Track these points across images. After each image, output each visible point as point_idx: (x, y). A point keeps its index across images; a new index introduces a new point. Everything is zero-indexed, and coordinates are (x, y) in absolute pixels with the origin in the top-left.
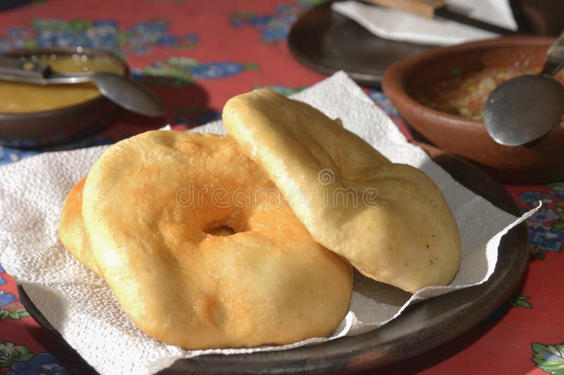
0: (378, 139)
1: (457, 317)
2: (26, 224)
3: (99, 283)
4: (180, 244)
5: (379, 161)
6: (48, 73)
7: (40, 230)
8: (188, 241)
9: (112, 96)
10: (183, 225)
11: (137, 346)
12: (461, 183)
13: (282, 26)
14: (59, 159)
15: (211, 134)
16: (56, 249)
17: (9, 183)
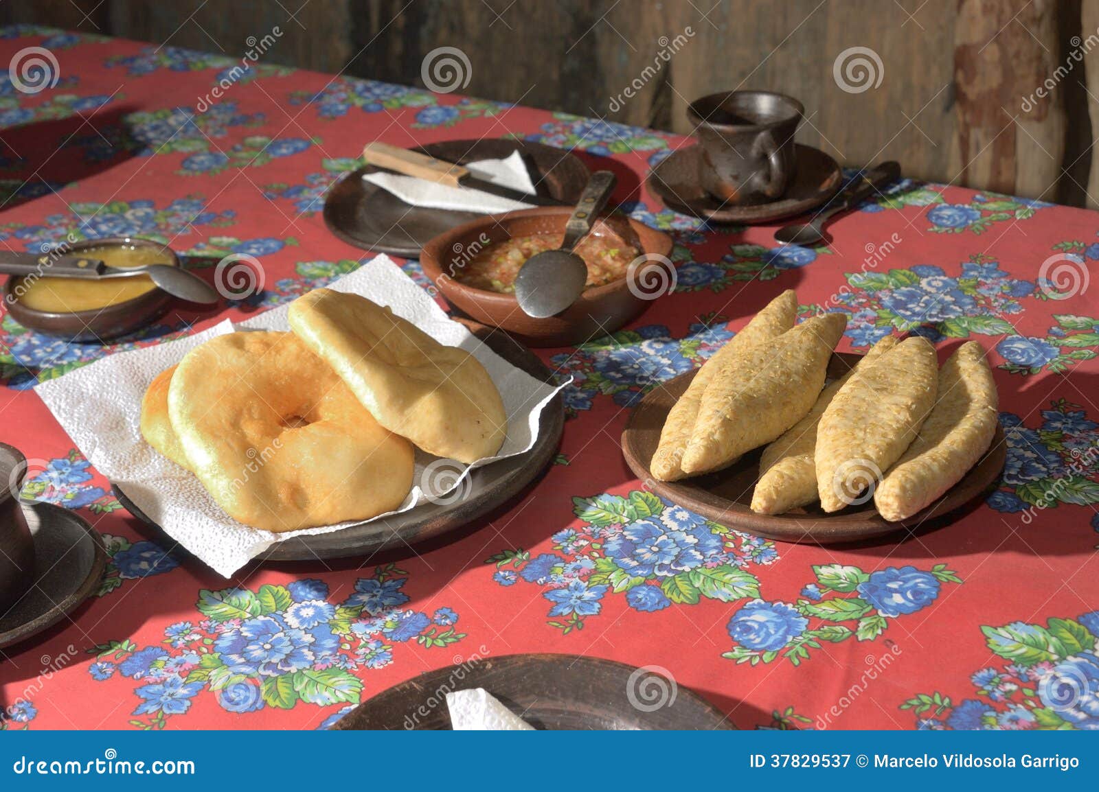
0: (422, 317)
1: (509, 484)
2: (109, 424)
3: (184, 475)
4: (261, 439)
5: (428, 343)
6: (102, 269)
7: (123, 428)
8: (267, 436)
9: (167, 288)
10: (261, 422)
11: (232, 533)
12: (501, 355)
13: (315, 198)
14: (130, 358)
15: (276, 332)
16: (140, 446)
17: (87, 385)
